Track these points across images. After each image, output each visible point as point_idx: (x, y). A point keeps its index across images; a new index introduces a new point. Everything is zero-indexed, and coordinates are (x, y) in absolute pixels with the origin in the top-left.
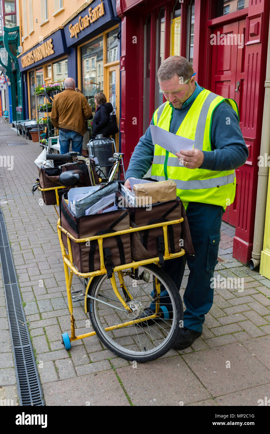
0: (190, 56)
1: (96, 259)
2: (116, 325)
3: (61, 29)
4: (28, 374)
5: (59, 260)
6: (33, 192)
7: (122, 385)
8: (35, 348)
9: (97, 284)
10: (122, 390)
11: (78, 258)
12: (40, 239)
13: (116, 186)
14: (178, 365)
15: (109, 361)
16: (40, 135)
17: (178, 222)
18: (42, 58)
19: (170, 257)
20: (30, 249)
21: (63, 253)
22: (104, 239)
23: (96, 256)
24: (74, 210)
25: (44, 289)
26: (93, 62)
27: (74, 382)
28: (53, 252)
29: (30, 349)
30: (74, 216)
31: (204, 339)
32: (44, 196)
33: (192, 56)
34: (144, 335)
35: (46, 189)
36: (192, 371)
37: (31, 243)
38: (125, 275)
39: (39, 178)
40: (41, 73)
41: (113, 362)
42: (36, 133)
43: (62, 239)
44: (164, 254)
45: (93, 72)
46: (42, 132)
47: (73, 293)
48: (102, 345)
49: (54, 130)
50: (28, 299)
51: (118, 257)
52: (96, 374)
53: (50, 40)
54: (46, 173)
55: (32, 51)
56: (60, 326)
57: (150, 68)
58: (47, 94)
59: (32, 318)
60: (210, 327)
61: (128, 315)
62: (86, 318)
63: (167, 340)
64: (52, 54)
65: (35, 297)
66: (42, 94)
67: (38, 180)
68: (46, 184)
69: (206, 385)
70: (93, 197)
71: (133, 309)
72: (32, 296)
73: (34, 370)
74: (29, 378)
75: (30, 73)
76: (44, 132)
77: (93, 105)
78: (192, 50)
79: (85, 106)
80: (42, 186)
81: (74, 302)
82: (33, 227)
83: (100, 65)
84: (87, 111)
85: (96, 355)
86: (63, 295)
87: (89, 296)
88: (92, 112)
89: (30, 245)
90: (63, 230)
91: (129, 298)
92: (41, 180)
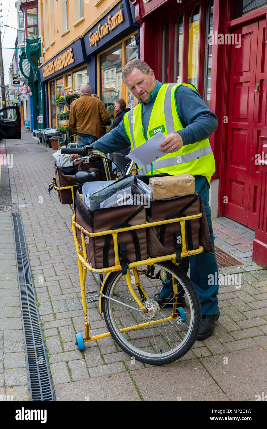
0: (209, 66)
1: (111, 255)
2: (131, 326)
3: (81, 38)
4: (40, 374)
5: (75, 261)
6: (49, 191)
7: (136, 388)
8: (48, 348)
9: (112, 283)
10: (136, 393)
11: (92, 254)
12: (56, 241)
13: (132, 179)
14: (196, 368)
15: (124, 363)
16: (59, 142)
17: (196, 218)
18: (62, 67)
19: (187, 253)
20: (46, 250)
21: (78, 250)
22: (119, 234)
23: (110, 251)
24: (88, 204)
25: (59, 290)
26: (113, 74)
27: (87, 384)
28: (69, 254)
29: (43, 349)
30: (88, 209)
31: (223, 342)
32: (60, 195)
33: (210, 66)
34: (160, 337)
35: (62, 188)
36: (210, 375)
37: (47, 245)
38: (141, 274)
39: (55, 177)
40: (62, 85)
41: (128, 364)
42: (56, 141)
43: (76, 235)
44: (181, 251)
45: (113, 83)
46: (61, 140)
47: (88, 293)
48: (116, 347)
49: (73, 137)
50: (43, 299)
51: (133, 253)
52: (110, 376)
53: (71, 50)
54: (62, 171)
55: (53, 61)
56: (74, 327)
57: (168, 73)
58: (66, 102)
59: (46, 318)
60: (230, 331)
61: (144, 315)
62: (101, 319)
63: (184, 342)
64: (72, 63)
65: (50, 298)
66: (62, 102)
67: (54, 179)
68: (62, 183)
69: (225, 390)
70: (108, 190)
71: (149, 309)
72: (47, 296)
73: (47, 370)
74: (41, 379)
75: (50, 83)
76: (64, 140)
77: (112, 112)
78: (210, 60)
79: (101, 111)
80: (59, 185)
81: (89, 302)
82: (50, 229)
83: (119, 76)
84: (104, 115)
85: (110, 356)
86: (78, 296)
87: (104, 295)
88: (111, 119)
89: (47, 247)
90: (78, 225)
91: (145, 297)
92: (57, 179)
